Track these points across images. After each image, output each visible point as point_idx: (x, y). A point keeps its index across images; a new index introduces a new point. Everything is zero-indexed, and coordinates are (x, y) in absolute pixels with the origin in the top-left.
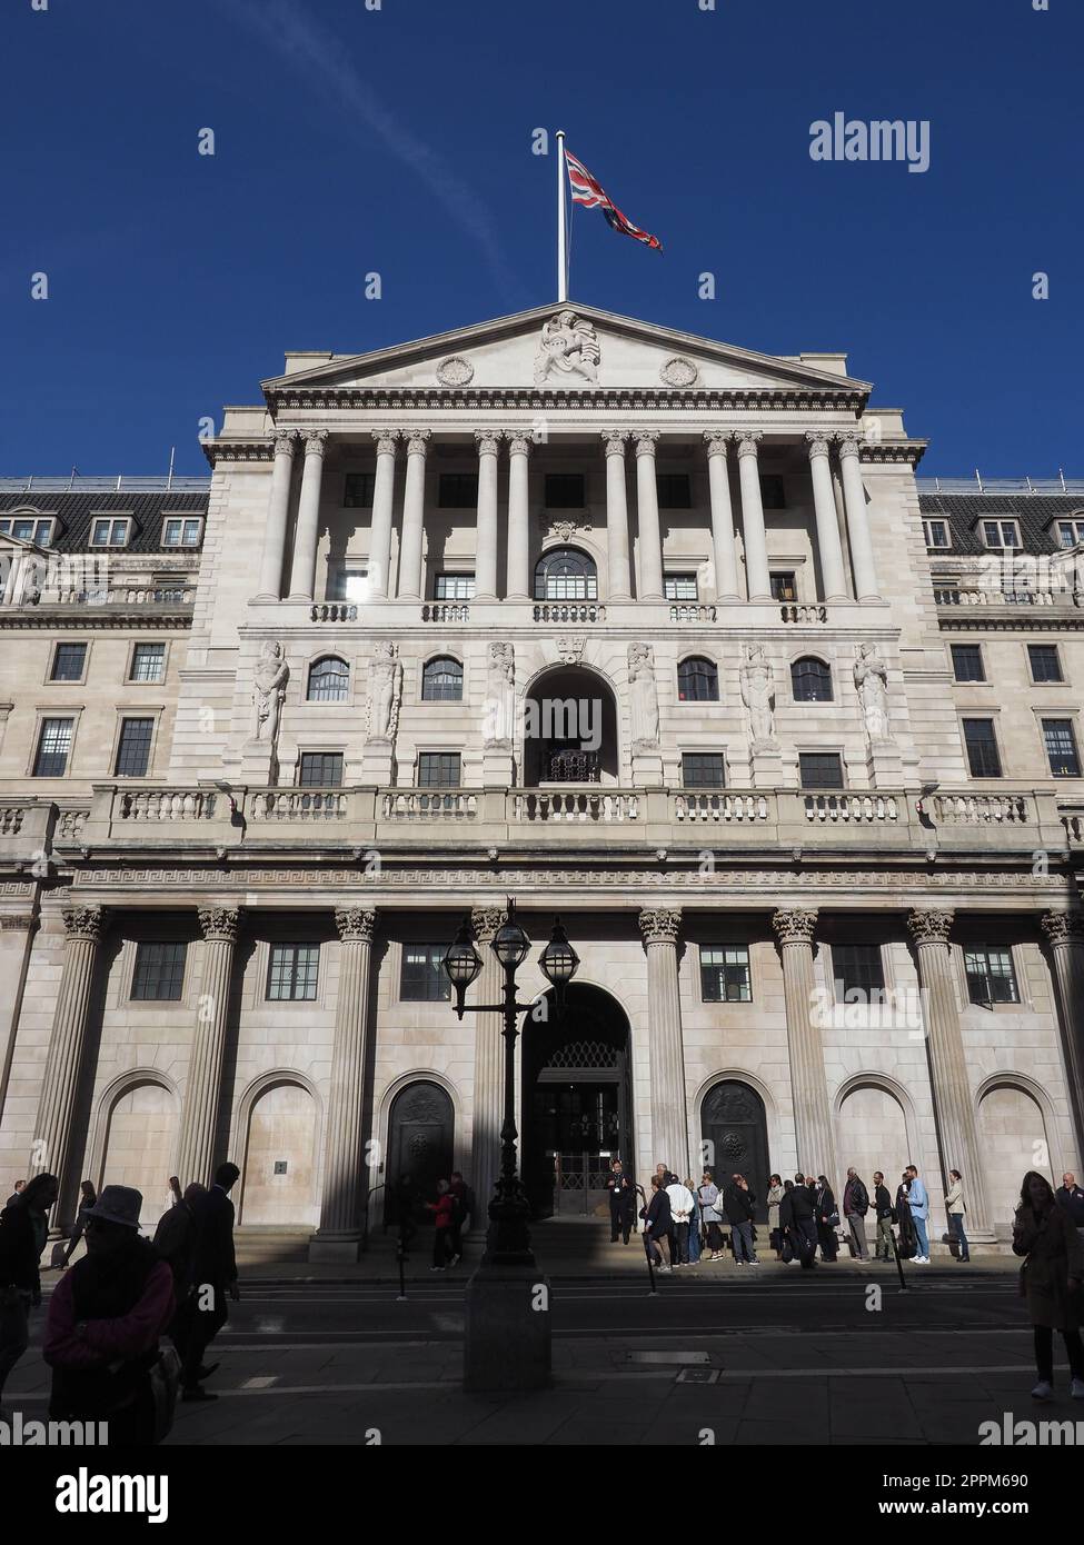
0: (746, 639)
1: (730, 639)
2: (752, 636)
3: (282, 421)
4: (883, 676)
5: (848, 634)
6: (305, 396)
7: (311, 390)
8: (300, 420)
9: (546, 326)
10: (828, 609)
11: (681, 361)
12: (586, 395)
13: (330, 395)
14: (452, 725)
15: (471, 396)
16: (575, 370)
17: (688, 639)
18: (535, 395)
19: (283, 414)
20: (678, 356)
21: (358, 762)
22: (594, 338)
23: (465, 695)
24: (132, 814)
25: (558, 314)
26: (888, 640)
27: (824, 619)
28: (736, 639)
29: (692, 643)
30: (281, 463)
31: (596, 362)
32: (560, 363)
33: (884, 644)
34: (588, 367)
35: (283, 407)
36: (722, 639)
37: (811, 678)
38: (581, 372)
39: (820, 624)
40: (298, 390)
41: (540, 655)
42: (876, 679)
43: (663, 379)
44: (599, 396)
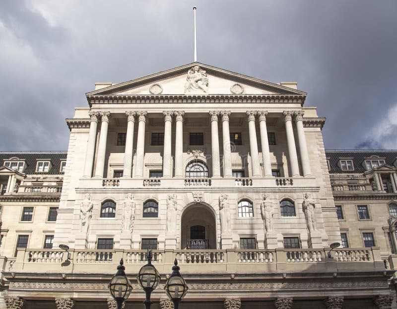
0: (262, 192)
1: (257, 192)
2: (264, 190)
3: (93, 109)
4: (314, 205)
5: (302, 189)
6: (102, 99)
7: (104, 96)
8: (100, 109)
9: (189, 71)
10: (293, 180)
11: (238, 85)
12: (204, 98)
13: (111, 98)
14: (154, 227)
15: (162, 98)
16: (200, 88)
17: (242, 192)
18: (185, 98)
19: (94, 106)
20: (237, 83)
21: (119, 242)
22: (206, 76)
23: (159, 215)
24: (32, 260)
25: (194, 67)
26: (315, 191)
27: (291, 184)
28: (259, 192)
29: (243, 194)
30: (93, 125)
31: (207, 85)
32: (194, 85)
33: (313, 193)
34: (204, 87)
35: (93, 104)
36: (254, 192)
37: (288, 207)
38: (201, 88)
39: (290, 186)
40: (99, 96)
41: (187, 199)
42: (311, 207)
43: (231, 92)
44: (208, 98)
